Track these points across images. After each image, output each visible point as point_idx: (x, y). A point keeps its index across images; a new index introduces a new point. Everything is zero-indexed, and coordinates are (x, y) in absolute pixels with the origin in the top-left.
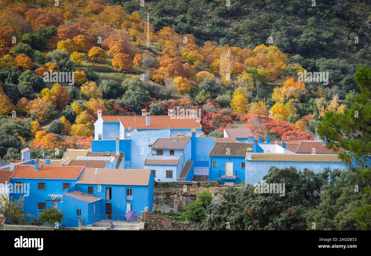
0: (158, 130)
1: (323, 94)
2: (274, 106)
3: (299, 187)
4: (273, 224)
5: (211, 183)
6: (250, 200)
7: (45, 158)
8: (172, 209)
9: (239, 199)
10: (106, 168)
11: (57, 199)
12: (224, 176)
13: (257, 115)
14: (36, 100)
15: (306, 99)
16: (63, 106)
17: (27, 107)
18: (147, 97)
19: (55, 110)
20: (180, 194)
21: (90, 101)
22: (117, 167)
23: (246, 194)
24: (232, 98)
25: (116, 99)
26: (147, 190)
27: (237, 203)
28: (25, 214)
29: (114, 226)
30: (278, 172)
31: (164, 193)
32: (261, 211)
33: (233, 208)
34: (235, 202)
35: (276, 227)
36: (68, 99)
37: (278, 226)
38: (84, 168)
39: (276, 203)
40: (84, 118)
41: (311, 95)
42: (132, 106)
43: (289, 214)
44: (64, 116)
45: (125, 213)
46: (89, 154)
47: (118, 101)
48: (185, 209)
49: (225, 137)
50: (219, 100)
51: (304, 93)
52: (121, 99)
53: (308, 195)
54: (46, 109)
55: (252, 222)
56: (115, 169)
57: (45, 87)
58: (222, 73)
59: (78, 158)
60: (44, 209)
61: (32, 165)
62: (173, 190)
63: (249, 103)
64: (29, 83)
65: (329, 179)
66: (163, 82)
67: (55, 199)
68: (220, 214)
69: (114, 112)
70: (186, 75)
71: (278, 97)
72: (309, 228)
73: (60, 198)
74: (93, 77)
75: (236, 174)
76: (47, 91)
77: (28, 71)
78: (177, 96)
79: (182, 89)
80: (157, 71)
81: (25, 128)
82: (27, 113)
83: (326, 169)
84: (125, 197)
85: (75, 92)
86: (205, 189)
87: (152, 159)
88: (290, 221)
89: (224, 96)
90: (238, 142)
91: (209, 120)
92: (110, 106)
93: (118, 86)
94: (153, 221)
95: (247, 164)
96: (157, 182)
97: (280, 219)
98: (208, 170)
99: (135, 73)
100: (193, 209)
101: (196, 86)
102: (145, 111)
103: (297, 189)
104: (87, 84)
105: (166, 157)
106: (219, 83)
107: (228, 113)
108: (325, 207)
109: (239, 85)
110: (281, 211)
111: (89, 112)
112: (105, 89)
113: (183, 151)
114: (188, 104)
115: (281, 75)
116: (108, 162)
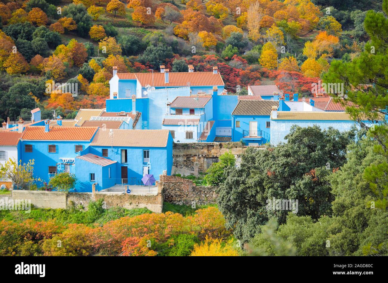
0: (178, 87)
1: (358, 48)
2: (306, 61)
3: (323, 147)
4: (295, 187)
5: (234, 144)
6: (271, 161)
7: (56, 119)
8: (192, 172)
9: (259, 161)
10: (121, 129)
11: (69, 162)
12: (248, 137)
13: (287, 72)
14: (51, 57)
15: (340, 54)
16: (80, 64)
17: (42, 65)
18: (170, 54)
19: (72, 68)
20: (201, 156)
21: (109, 57)
22: (134, 127)
23: (266, 155)
24: (260, 53)
25: (137, 56)
26: (165, 151)
27: (257, 164)
28: (35, 179)
29: (130, 191)
30: (300, 131)
31: (184, 155)
32: (283, 173)
33: (253, 170)
34: (255, 164)
35: (298, 190)
36: (86, 55)
37: (301, 189)
38: (98, 129)
39: (299, 164)
40: (102, 76)
41: (345, 50)
42: (154, 62)
43: (312, 176)
44: (81, 74)
45: (142, 177)
46: (103, 114)
47: (139, 57)
48: (206, 172)
49: (249, 94)
50: (247, 56)
51: (338, 48)
52: (141, 56)
53: (333, 155)
54: (62, 67)
55: (273, 185)
56: (131, 130)
57: (61, 44)
58: (250, 27)
59: (91, 119)
60: (56, 173)
61: (42, 127)
62: (193, 151)
63: (279, 59)
64: (44, 39)
65: (356, 139)
66: (187, 37)
67: (67, 162)
68: (238, 176)
69: (135, 69)
70: (212, 29)
71: (310, 52)
72: (333, 191)
73: (72, 161)
74: (112, 32)
75: (261, 134)
76: (63, 48)
77: (42, 26)
78: (202, 51)
79: (207, 45)
80: (181, 25)
81: (39, 87)
82: (41, 71)
83: (352, 128)
84: (141, 159)
85: (93, 49)
86: (227, 150)
87: (171, 118)
88: (314, 184)
89: (252, 51)
90: (263, 100)
91: (236, 77)
92: (130, 63)
93: (139, 42)
94: (171, 185)
95: (272, 123)
96: (176, 144)
97: (302, 181)
98: (231, 130)
99: (156, 28)
100: (215, 172)
101: (222, 41)
102: (164, 67)
103: (320, 149)
104: (105, 39)
105: (186, 116)
106: (247, 38)
107: (256, 70)
108: (350, 168)
109: (268, 39)
110: (304, 173)
111: (108, 69)
112: (124, 45)
113: (204, 110)
114: (214, 60)
115: (313, 29)
116: (124, 123)
